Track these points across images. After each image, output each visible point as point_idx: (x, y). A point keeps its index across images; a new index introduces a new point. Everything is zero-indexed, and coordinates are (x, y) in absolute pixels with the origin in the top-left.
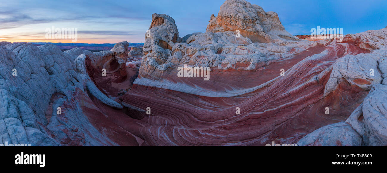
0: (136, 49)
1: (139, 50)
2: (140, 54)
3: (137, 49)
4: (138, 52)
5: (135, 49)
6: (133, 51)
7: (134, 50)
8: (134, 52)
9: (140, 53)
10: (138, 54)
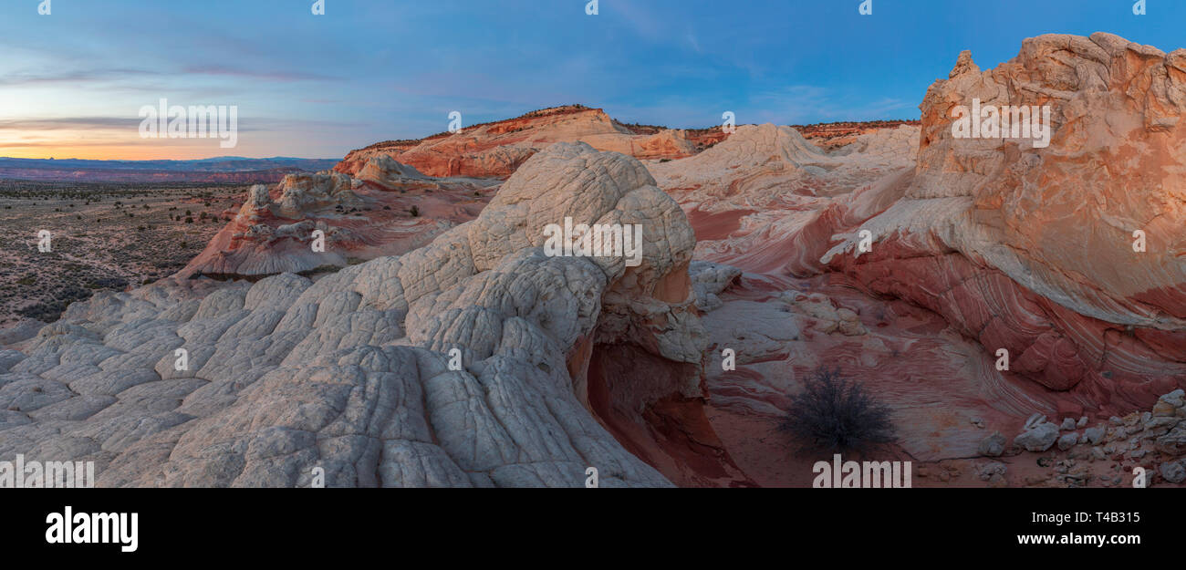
0: (308, 184)
1: (320, 186)
2: (325, 202)
3: (311, 182)
4: (316, 194)
5: (304, 182)
6: (298, 191)
7: (299, 187)
8: (303, 195)
9: (327, 198)
10: (316, 205)
